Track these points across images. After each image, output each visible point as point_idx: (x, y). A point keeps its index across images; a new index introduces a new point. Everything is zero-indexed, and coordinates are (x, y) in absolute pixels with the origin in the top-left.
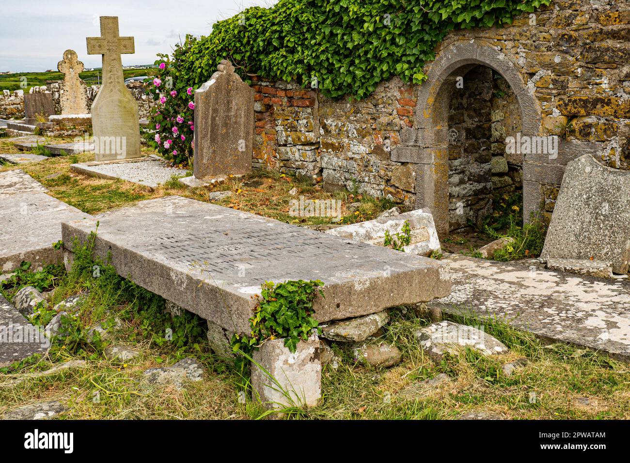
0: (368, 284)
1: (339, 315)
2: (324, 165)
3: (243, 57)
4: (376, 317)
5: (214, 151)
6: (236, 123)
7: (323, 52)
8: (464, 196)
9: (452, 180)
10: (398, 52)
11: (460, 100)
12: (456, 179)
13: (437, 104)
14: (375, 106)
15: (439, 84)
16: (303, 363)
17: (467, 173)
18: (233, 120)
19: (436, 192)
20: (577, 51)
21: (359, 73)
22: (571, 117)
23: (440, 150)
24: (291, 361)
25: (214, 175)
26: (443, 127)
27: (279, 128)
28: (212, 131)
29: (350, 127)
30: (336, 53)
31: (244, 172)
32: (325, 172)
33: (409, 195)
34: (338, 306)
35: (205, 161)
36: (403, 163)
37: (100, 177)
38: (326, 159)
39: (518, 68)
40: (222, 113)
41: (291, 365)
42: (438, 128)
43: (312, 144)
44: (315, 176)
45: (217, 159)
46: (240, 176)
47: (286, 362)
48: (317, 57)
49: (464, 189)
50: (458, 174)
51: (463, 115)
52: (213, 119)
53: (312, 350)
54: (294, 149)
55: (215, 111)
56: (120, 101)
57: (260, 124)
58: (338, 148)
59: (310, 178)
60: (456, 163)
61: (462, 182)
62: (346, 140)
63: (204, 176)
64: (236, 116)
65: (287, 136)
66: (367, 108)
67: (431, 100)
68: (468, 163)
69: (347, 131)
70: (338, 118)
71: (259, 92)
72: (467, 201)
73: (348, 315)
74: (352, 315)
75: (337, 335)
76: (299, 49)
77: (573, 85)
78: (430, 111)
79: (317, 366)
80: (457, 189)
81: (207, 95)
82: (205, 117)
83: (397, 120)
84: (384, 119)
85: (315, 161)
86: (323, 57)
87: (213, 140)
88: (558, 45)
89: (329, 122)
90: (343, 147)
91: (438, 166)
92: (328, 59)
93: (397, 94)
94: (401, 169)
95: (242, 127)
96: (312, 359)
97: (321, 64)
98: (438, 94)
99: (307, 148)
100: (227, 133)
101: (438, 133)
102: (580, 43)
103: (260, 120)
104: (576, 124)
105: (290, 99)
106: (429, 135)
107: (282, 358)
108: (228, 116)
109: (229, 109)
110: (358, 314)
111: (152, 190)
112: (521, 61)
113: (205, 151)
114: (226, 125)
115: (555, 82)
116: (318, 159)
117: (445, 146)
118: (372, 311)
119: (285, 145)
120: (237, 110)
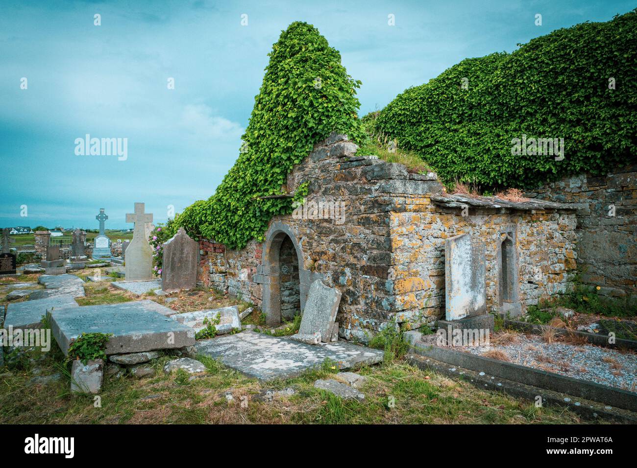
0: (141, 337)
1: (122, 351)
2: (229, 285)
3: (192, 226)
4: (148, 354)
5: (173, 276)
6: (186, 261)
7: (223, 224)
8: (292, 302)
9: (284, 293)
10: (252, 225)
11: (289, 250)
12: (287, 292)
13: (272, 253)
14: (248, 253)
15: (270, 242)
16: (91, 372)
17: (295, 290)
18: (185, 259)
19: (272, 299)
20: (315, 228)
21: (238, 236)
22: (315, 261)
23: (274, 277)
24: (84, 370)
25: (173, 288)
26: (276, 265)
27: (210, 264)
28: (172, 265)
29: (238, 264)
30: (229, 225)
31: (191, 287)
32: (230, 288)
33: (260, 301)
34: (122, 346)
35: (167, 281)
36: (258, 284)
37: (121, 289)
38: (229, 281)
39: (295, 235)
40: (178, 255)
41: (84, 372)
42: (273, 265)
43: (223, 273)
44: (225, 291)
45: (175, 280)
46: (188, 290)
47: (81, 370)
48: (221, 227)
49: (292, 298)
50: (289, 290)
51: (291, 258)
52: (173, 258)
53: (97, 366)
54: (216, 275)
55: (174, 254)
56: (142, 248)
57: (202, 261)
58: (234, 275)
59: (222, 291)
60: (287, 284)
61: (290, 295)
62: (237, 271)
63: (166, 289)
64: (186, 257)
65: (213, 268)
66: (244, 253)
67: (268, 251)
68: (295, 284)
69: (237, 266)
70: (234, 259)
71: (203, 244)
72: (295, 305)
73: (128, 351)
74: (130, 352)
75: (117, 360)
76: (214, 222)
77: (314, 244)
78: (268, 256)
79: (100, 374)
80: (288, 298)
81: (169, 246)
82: (168, 257)
83: (255, 261)
84: (250, 260)
85: (224, 282)
86: (223, 227)
87: (173, 269)
88: (308, 224)
89: (230, 261)
90: (235, 275)
91: (272, 286)
92: (225, 228)
93: (255, 247)
94: (257, 286)
95: (190, 263)
96: (97, 370)
97: (222, 230)
98: (271, 247)
99: (221, 275)
100: (181, 266)
101: (272, 268)
102: (316, 224)
103: (203, 259)
104: (316, 265)
105: (215, 249)
106: (267, 268)
107: (79, 368)
108: (181, 257)
109: (182, 253)
110: (134, 351)
111: (138, 297)
112: (297, 232)
113: (167, 275)
114: (180, 261)
115: (308, 242)
116: (226, 281)
117: (277, 275)
118: (143, 350)
119: (212, 273)
120: (188, 254)
